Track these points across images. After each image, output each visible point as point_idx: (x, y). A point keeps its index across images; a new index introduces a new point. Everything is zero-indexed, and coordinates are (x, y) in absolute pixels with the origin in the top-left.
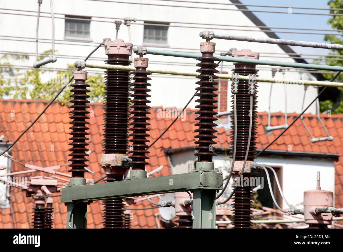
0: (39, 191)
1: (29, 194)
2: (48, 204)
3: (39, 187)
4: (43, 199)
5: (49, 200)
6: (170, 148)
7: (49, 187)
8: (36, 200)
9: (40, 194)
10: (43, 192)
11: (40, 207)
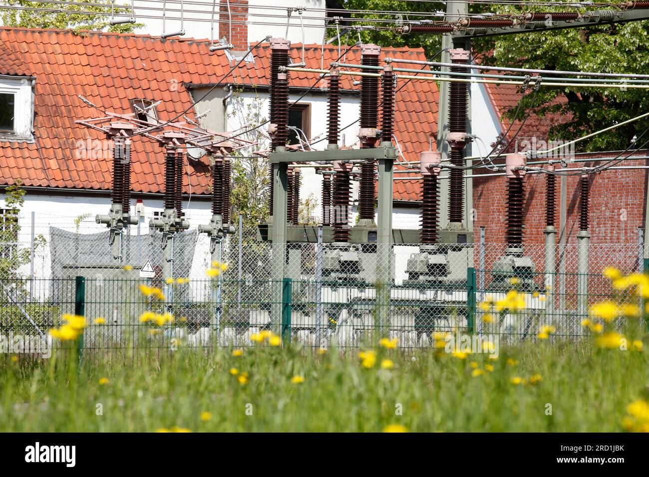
0: (170, 143)
1: (161, 145)
2: (178, 153)
3: (171, 139)
4: (173, 149)
5: (180, 150)
6: (191, 82)
7: (178, 139)
8: (168, 150)
9: (171, 145)
10: (174, 143)
11: (171, 156)
